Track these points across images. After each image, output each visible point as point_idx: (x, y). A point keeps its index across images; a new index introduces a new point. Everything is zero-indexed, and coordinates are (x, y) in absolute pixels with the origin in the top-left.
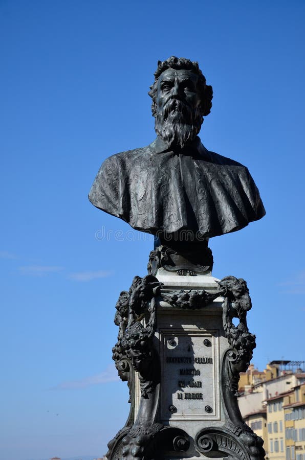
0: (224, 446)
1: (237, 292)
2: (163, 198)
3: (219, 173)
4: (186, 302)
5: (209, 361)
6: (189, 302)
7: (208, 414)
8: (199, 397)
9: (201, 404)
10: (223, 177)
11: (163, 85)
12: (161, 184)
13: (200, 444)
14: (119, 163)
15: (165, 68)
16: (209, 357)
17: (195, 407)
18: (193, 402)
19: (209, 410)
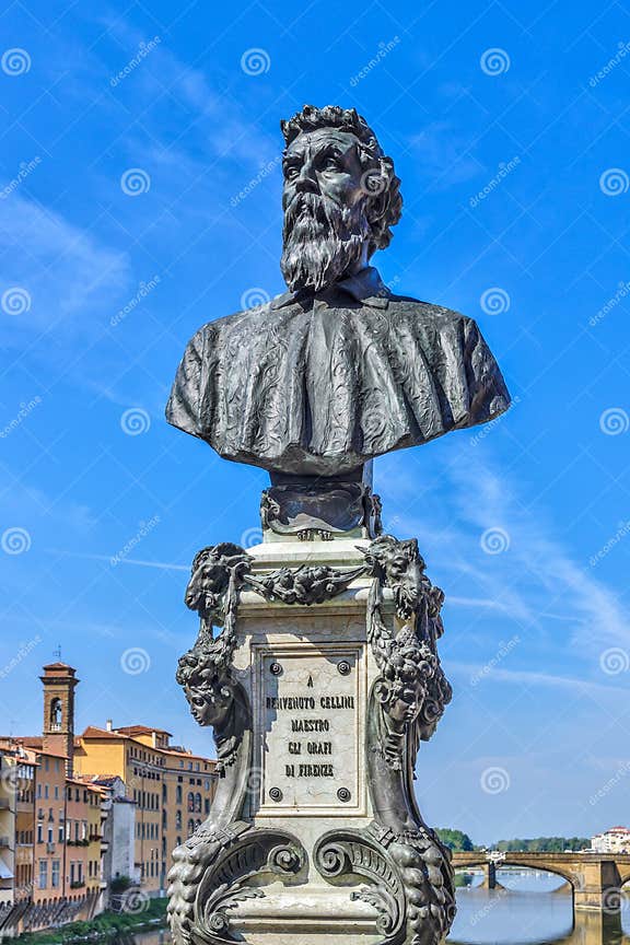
0: (367, 864)
1: (395, 565)
2: (266, 391)
3: (391, 334)
4: (289, 592)
5: (348, 703)
6: (294, 590)
7: (343, 804)
8: (326, 771)
9: (330, 785)
10: (397, 340)
11: (287, 168)
12: (266, 365)
13: (321, 860)
14: (207, 337)
15: (293, 134)
16: (347, 695)
17: (319, 790)
18: (314, 781)
19: (344, 795)
